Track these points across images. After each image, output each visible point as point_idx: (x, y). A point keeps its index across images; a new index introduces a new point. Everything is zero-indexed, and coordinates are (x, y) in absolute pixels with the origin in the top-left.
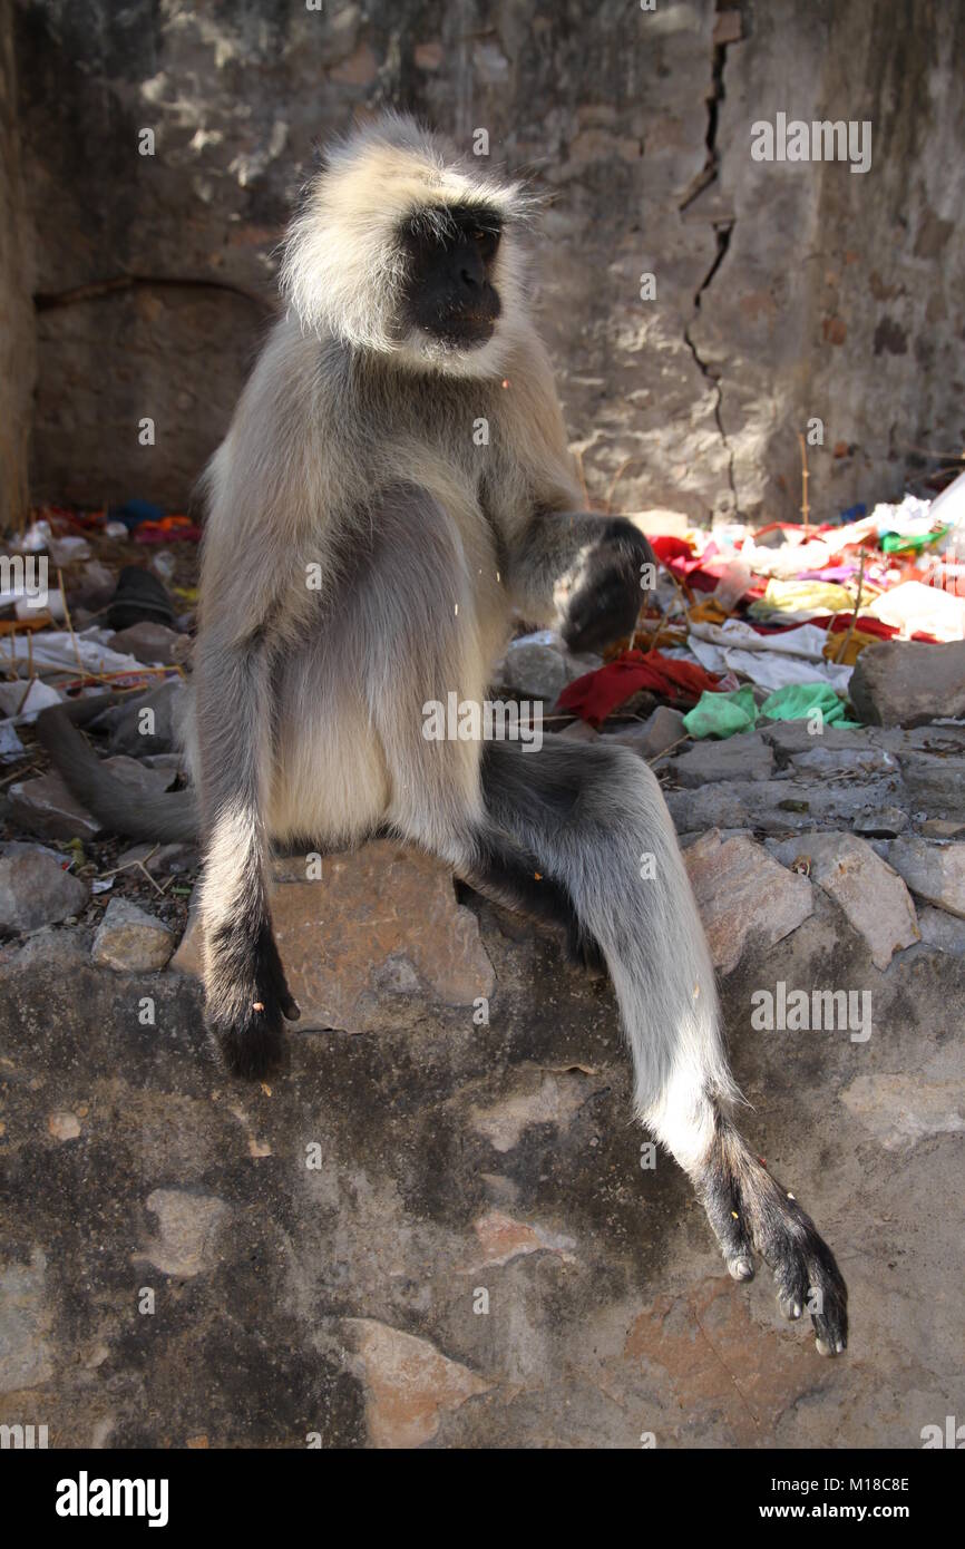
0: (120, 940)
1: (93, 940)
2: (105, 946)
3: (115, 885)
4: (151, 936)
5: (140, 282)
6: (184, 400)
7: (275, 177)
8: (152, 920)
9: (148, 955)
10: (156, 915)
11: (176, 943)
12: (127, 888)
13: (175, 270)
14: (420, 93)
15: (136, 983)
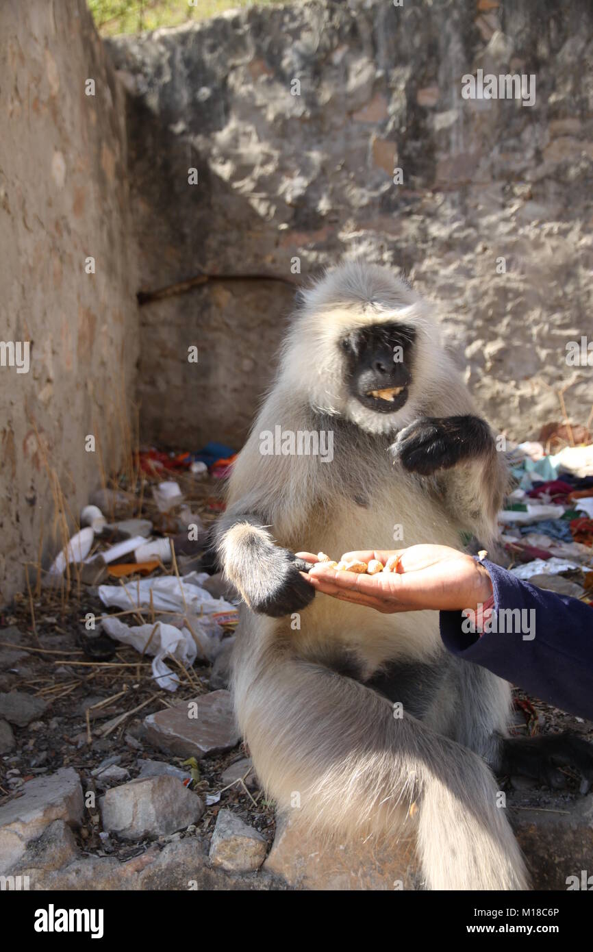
0: (229, 847)
1: (210, 845)
2: (219, 852)
3: (222, 798)
4: (251, 844)
5: (214, 279)
6: (247, 364)
7: (313, 195)
8: (250, 830)
9: (248, 859)
10: (253, 826)
11: (268, 850)
12: (230, 800)
13: (239, 268)
14: (422, 124)
15: (241, 880)
